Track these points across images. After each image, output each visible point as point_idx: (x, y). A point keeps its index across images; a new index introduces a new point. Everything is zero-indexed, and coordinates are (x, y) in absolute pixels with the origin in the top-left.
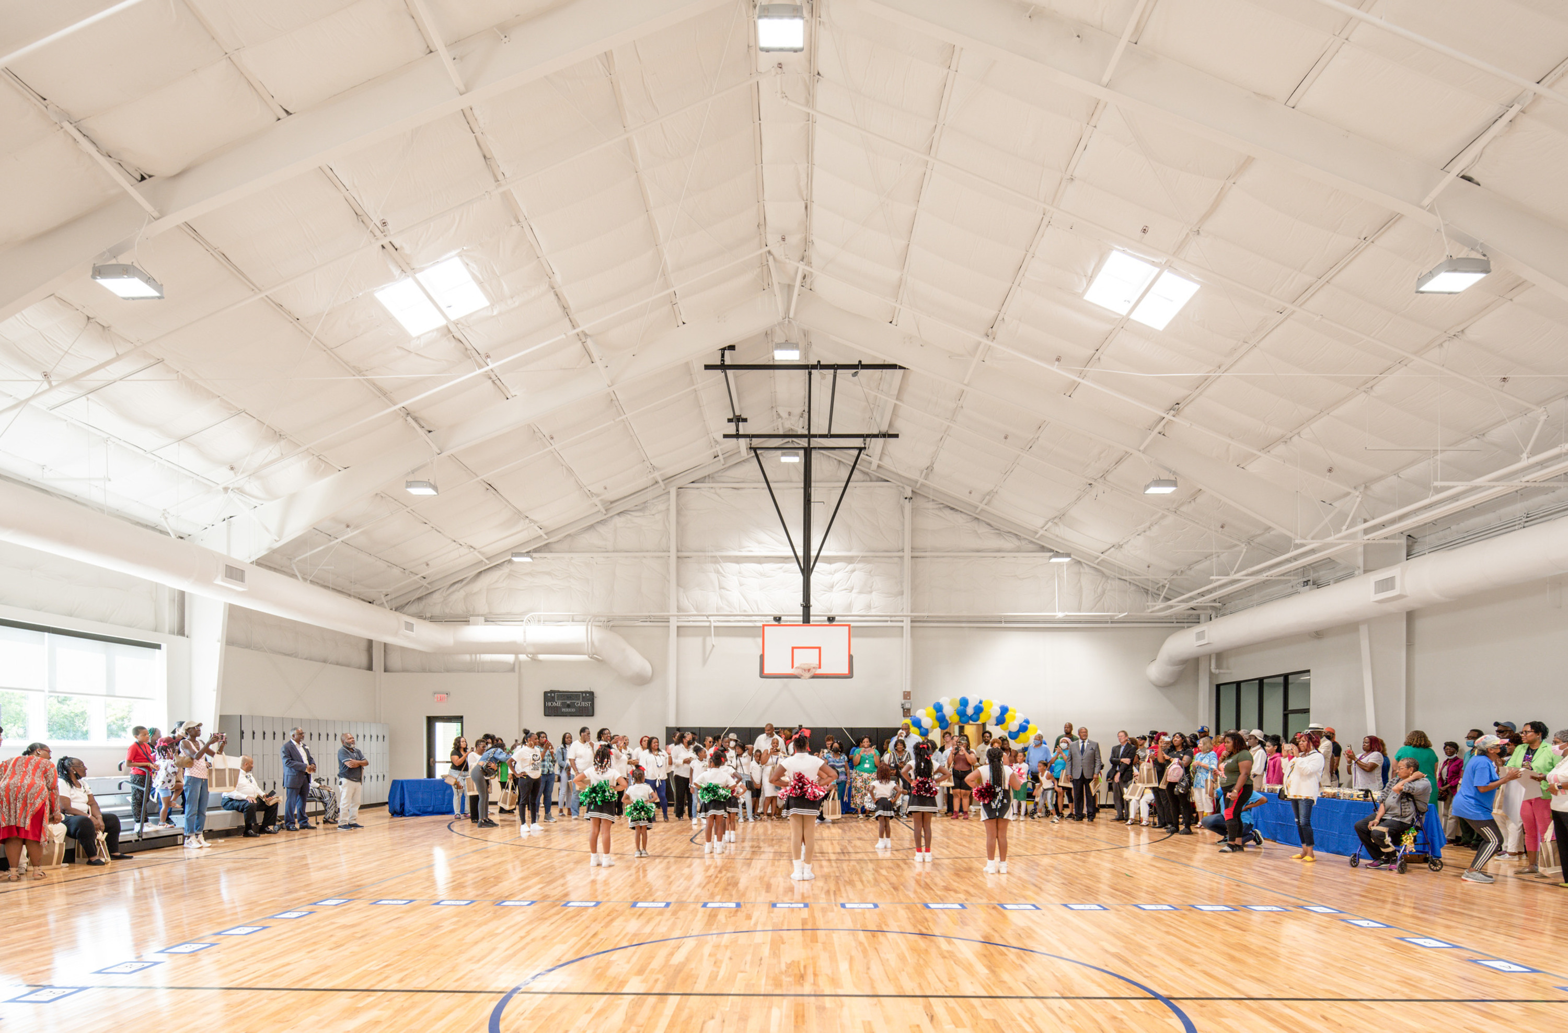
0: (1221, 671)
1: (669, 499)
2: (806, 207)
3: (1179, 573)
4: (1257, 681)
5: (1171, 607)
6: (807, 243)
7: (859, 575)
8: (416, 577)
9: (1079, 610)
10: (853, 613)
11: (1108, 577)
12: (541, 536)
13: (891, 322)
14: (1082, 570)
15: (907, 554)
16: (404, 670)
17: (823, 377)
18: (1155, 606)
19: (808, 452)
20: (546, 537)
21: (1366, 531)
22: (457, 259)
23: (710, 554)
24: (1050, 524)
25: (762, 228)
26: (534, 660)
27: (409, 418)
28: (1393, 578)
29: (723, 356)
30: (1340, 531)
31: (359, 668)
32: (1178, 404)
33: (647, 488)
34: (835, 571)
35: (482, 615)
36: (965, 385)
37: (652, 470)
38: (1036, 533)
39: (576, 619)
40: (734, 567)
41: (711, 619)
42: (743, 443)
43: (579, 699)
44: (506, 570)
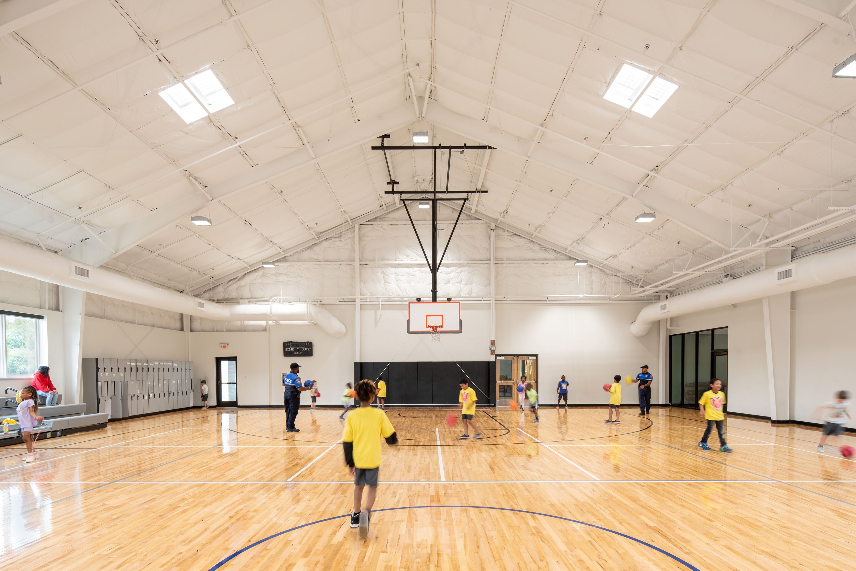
0: (673, 328)
1: (354, 231)
2: (431, 44)
3: (650, 271)
4: (695, 333)
5: (644, 291)
6: (433, 68)
7: (464, 275)
8: (207, 277)
9: (592, 294)
10: (461, 296)
11: (607, 275)
12: (280, 253)
13: (483, 119)
14: (593, 270)
15: (493, 261)
16: (202, 331)
17: (443, 154)
18: (635, 290)
19: (434, 202)
20: (283, 253)
21: (767, 244)
22: (210, 72)
23: (378, 263)
24: (575, 243)
25: (405, 58)
26: (278, 324)
27: (191, 177)
28: (790, 270)
29: (383, 141)
30: (755, 243)
31: (176, 330)
32: (658, 166)
33: (341, 224)
34: (451, 272)
35: (246, 299)
36: (529, 157)
37: (344, 214)
38: (567, 249)
39: (301, 300)
40: (393, 270)
41: (380, 300)
42: (397, 196)
43: (304, 347)
44: (260, 272)
